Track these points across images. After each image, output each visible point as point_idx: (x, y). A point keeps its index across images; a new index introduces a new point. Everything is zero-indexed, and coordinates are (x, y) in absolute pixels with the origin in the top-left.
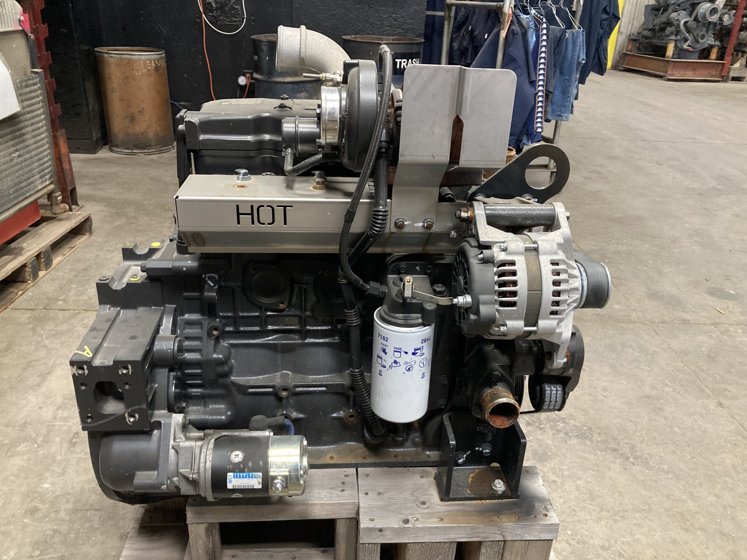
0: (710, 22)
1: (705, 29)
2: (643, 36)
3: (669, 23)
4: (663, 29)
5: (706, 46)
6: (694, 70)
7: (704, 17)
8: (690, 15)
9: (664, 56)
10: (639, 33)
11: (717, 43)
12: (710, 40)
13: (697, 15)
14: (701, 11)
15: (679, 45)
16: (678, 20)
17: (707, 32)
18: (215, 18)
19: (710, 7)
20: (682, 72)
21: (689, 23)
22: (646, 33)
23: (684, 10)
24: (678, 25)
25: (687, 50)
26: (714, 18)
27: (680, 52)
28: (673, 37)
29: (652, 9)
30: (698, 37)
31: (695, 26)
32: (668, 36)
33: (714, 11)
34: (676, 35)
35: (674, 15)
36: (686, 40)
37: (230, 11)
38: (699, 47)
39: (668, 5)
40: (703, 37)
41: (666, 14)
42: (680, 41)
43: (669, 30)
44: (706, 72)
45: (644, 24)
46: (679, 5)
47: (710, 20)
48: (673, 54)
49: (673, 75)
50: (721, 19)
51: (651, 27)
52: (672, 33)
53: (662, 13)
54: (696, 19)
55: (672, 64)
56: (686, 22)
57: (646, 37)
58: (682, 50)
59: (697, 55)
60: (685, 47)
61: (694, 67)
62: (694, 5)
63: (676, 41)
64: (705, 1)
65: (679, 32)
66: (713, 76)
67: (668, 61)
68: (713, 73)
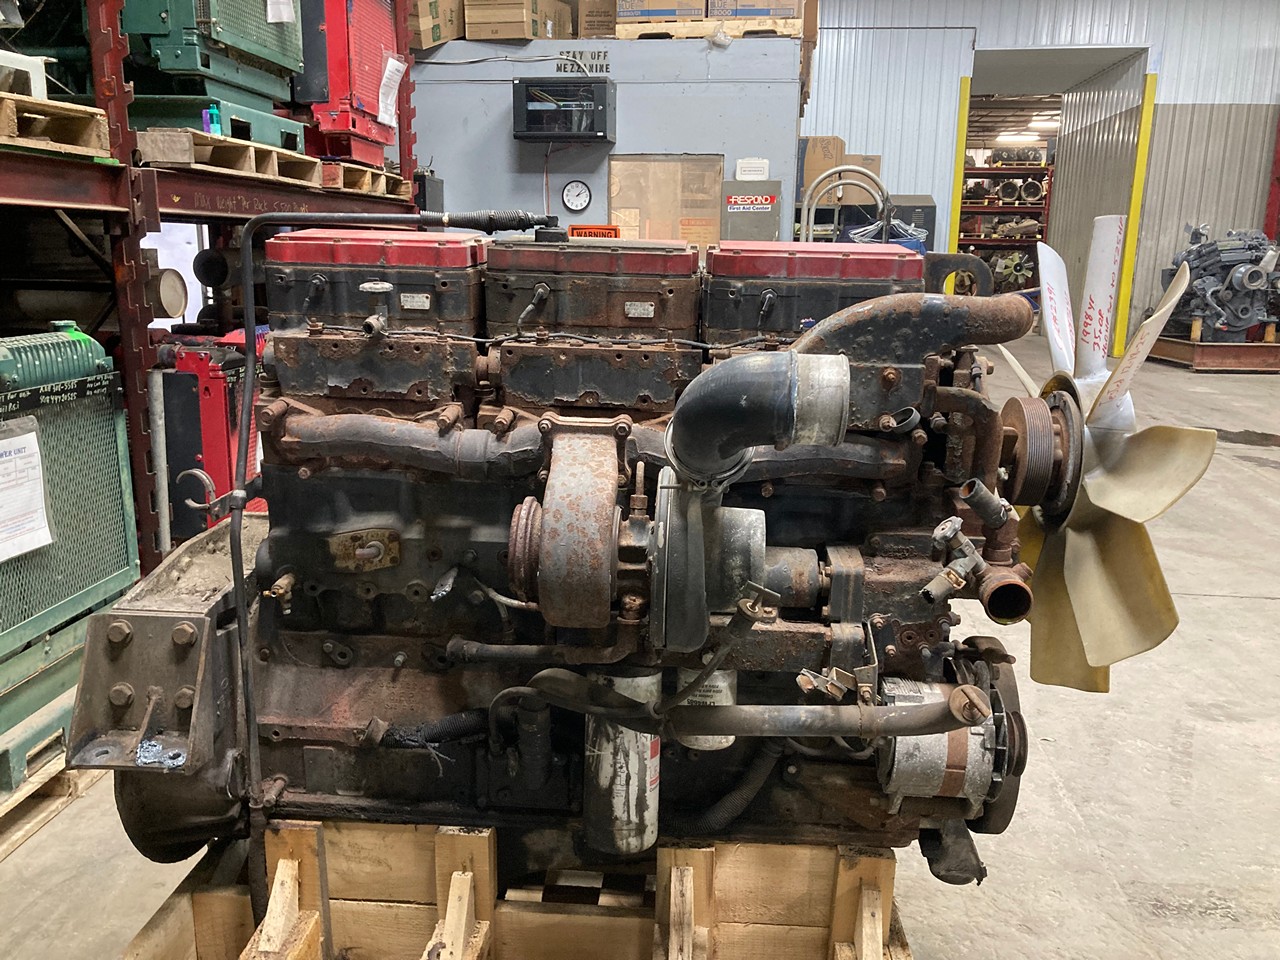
0: (1253, 291)
1: (1248, 300)
3: (1193, 294)
5: (1254, 323)
6: (1237, 357)
7: (1243, 286)
9: (1188, 338)
12: (1263, 317)
15: (1209, 322)
16: (1204, 289)
23: (1213, 275)
24: (1205, 296)
25: (1220, 329)
26: (1260, 284)
27: (1211, 333)
28: (1199, 313)
30: (1236, 310)
31: (1230, 297)
32: (1194, 311)
34: (1203, 310)
35: (1199, 282)
36: (1219, 316)
38: (1243, 325)
40: (1245, 311)
42: (1210, 317)
43: (1193, 302)
44: (1257, 361)
46: (1205, 270)
48: (1201, 337)
49: (1204, 364)
50: (1272, 286)
52: (1198, 307)
54: (1230, 287)
55: (1201, 349)
58: (1214, 330)
59: (1244, 336)
60: (1218, 325)
61: (1238, 352)
62: (1227, 268)
63: (1204, 318)
64: (1243, 262)
65: (1207, 305)
66: (1271, 365)
67: (1194, 345)
68: (1271, 361)
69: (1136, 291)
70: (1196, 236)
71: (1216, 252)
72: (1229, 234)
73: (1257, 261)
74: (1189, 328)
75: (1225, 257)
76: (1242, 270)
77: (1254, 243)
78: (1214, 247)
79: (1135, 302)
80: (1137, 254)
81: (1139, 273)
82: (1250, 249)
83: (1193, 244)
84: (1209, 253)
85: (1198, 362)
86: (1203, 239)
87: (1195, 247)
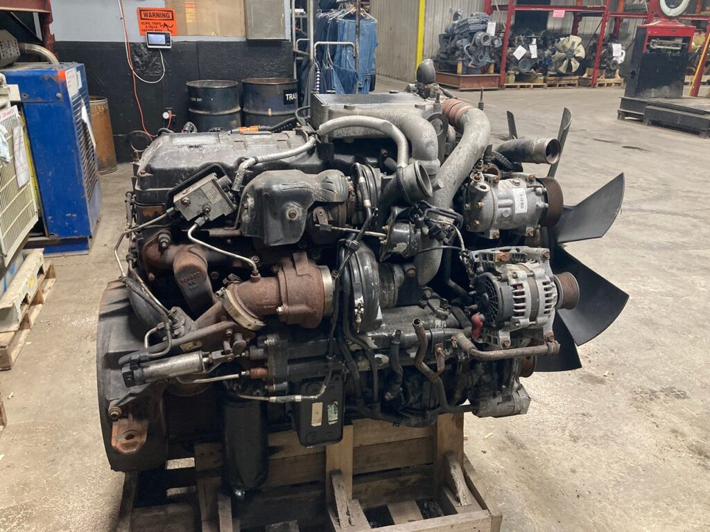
0: (485, 47)
1: (482, 51)
2: (441, 58)
3: (456, 48)
4: (453, 53)
5: (485, 64)
6: (479, 82)
7: (480, 43)
8: (471, 42)
9: (456, 73)
10: (438, 56)
11: (493, 61)
12: (488, 60)
13: (475, 42)
14: (478, 38)
15: (465, 64)
16: (462, 46)
17: (484, 53)
18: (142, 72)
19: (483, 35)
20: (471, 85)
21: (470, 48)
22: (442, 55)
23: (466, 38)
24: (463, 49)
25: (471, 68)
26: (488, 43)
27: (467, 70)
28: (460, 59)
29: (444, 37)
30: (477, 56)
31: (474, 50)
32: (457, 58)
33: (486, 38)
34: (463, 57)
35: (459, 42)
36: (470, 60)
37: (152, 66)
38: (480, 65)
39: (455, 35)
40: (481, 57)
41: (453, 41)
42: (466, 61)
43: (457, 53)
44: (487, 84)
45: (440, 49)
46: (461, 35)
47: (485, 45)
48: (462, 71)
49: (465, 87)
50: (492, 43)
51: (445, 51)
52: (459, 56)
53: (451, 40)
54: (474, 44)
55: (463, 78)
56: (468, 47)
57: (444, 59)
58: (468, 68)
59: (480, 71)
60: (470, 65)
61: (478, 80)
62: (472, 34)
63: (463, 61)
64: (479, 30)
65: (464, 54)
66: (493, 86)
67: (459, 77)
68: (493, 83)
69: (425, 46)
70: (456, 16)
71: (467, 25)
72: (472, 15)
73: (485, 30)
74: (456, 67)
75: (472, 28)
76: (479, 35)
77: (484, 20)
78: (466, 22)
79: (425, 53)
80: (425, 26)
81: (426, 37)
82: (482, 23)
83: (455, 20)
84: (464, 25)
85: (463, 85)
86: (459, 17)
87: (456, 22)
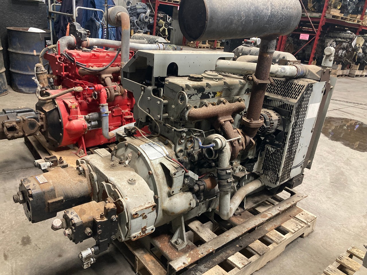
8: (138, 19)
11: (149, 30)
13: (140, 19)
14: (142, 17)
17: (145, 26)
19: (145, 15)
21: (138, 22)
33: (146, 17)
47: (146, 21)
56: (136, 21)
